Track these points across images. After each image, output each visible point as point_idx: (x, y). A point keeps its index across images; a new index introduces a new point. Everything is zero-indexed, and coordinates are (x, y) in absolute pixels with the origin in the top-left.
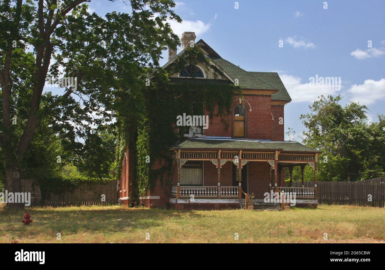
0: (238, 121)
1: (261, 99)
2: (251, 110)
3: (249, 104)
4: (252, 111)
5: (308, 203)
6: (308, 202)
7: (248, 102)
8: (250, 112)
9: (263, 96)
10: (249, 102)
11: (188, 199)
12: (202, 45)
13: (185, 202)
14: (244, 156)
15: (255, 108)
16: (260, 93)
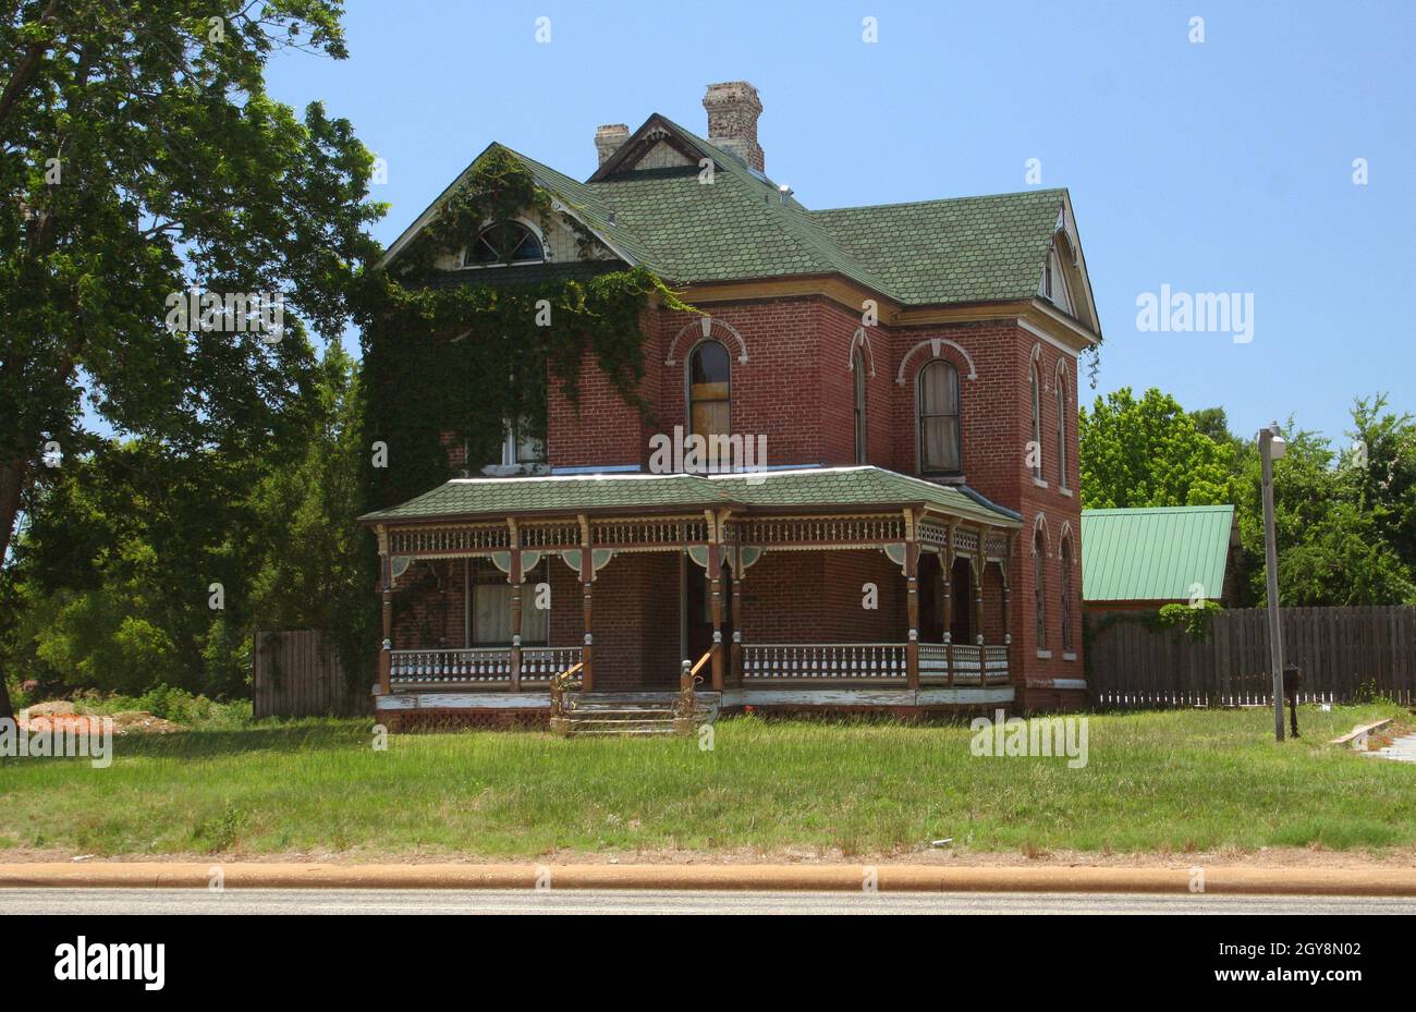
0: (707, 401)
1: (782, 313)
2: (744, 359)
3: (739, 337)
4: (748, 363)
5: (875, 702)
6: (875, 697)
7: (733, 329)
8: (743, 364)
9: (790, 300)
10: (737, 329)
11: (413, 696)
12: (661, 133)
13: (404, 707)
14: (600, 536)
15: (760, 348)
16: (776, 291)
